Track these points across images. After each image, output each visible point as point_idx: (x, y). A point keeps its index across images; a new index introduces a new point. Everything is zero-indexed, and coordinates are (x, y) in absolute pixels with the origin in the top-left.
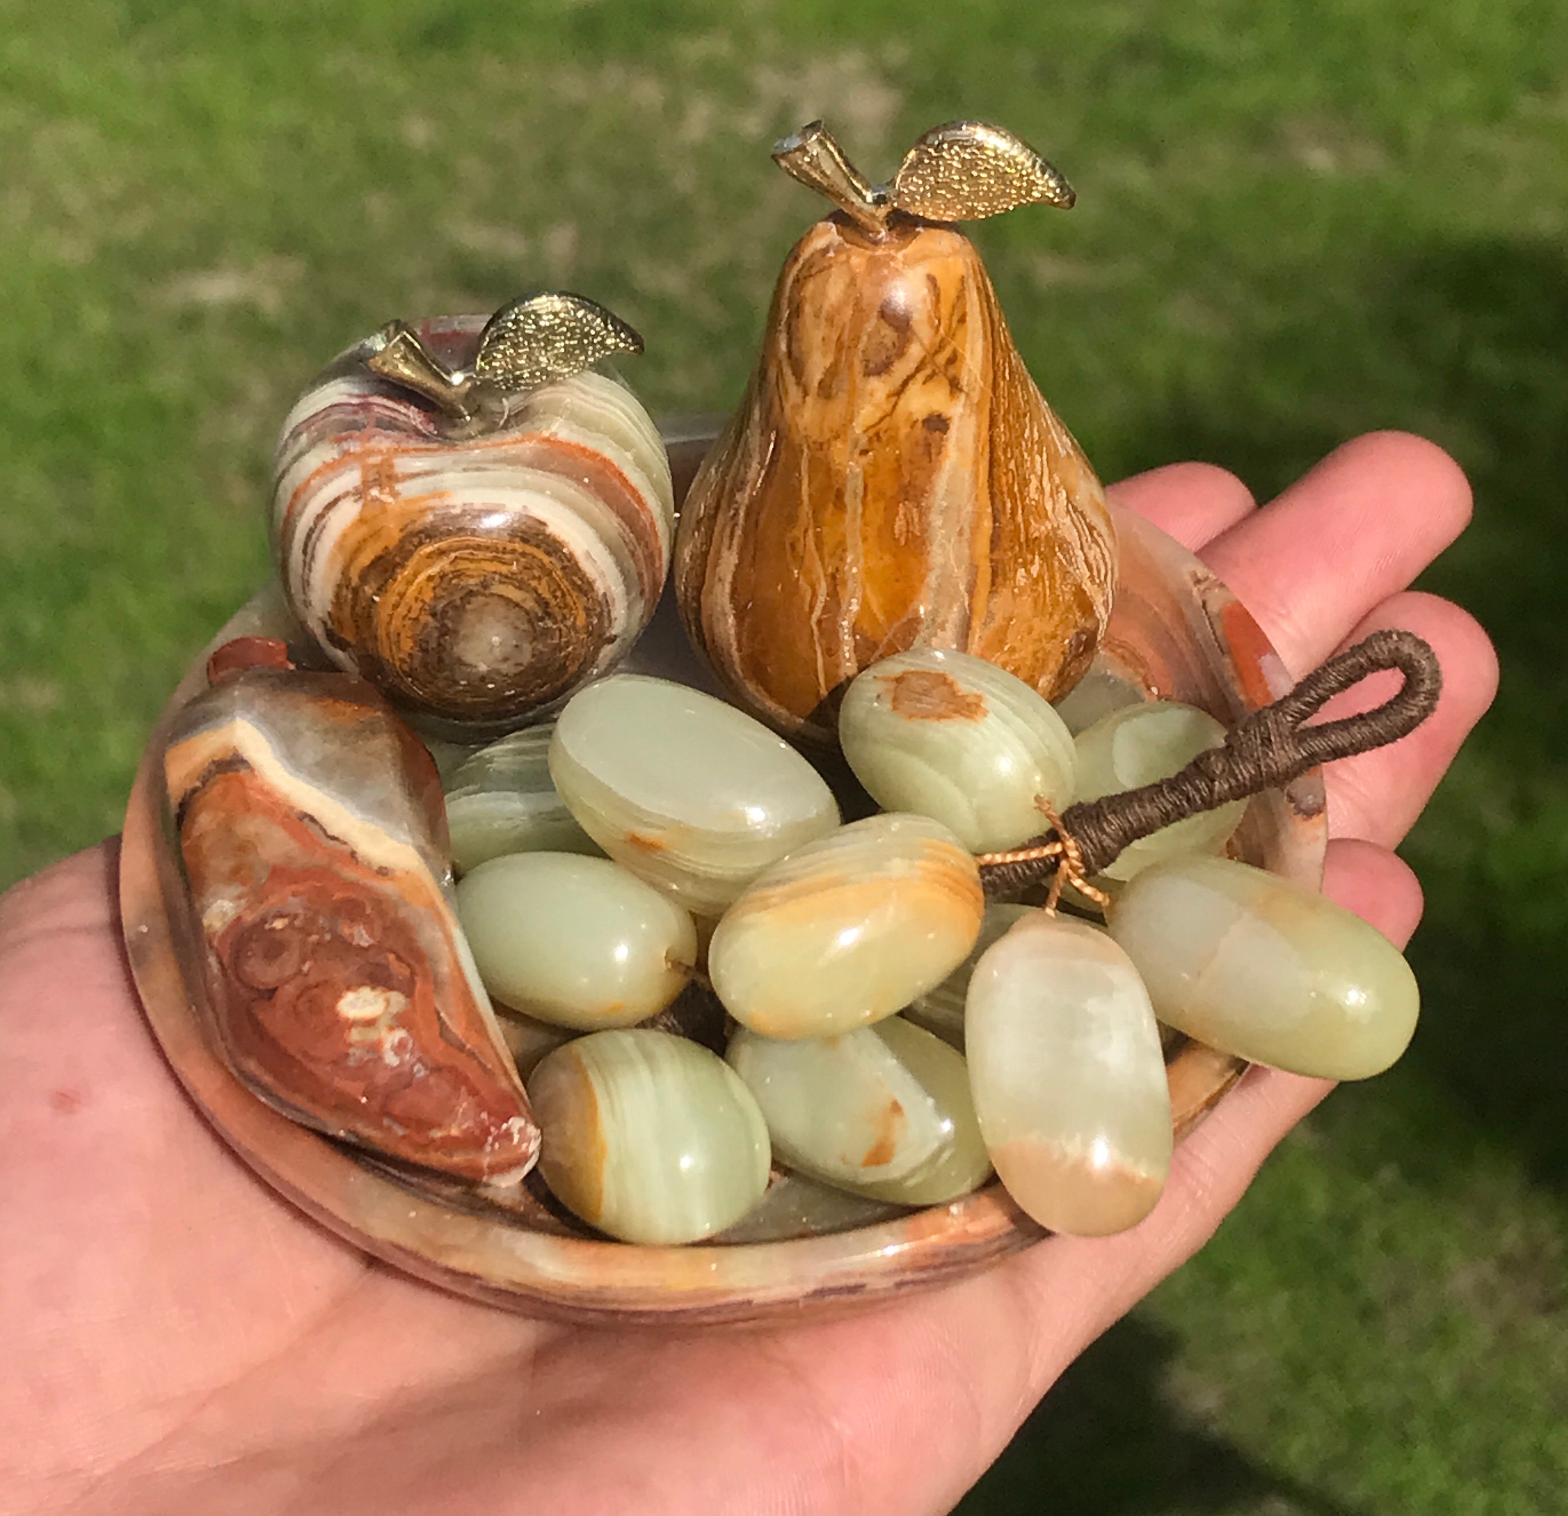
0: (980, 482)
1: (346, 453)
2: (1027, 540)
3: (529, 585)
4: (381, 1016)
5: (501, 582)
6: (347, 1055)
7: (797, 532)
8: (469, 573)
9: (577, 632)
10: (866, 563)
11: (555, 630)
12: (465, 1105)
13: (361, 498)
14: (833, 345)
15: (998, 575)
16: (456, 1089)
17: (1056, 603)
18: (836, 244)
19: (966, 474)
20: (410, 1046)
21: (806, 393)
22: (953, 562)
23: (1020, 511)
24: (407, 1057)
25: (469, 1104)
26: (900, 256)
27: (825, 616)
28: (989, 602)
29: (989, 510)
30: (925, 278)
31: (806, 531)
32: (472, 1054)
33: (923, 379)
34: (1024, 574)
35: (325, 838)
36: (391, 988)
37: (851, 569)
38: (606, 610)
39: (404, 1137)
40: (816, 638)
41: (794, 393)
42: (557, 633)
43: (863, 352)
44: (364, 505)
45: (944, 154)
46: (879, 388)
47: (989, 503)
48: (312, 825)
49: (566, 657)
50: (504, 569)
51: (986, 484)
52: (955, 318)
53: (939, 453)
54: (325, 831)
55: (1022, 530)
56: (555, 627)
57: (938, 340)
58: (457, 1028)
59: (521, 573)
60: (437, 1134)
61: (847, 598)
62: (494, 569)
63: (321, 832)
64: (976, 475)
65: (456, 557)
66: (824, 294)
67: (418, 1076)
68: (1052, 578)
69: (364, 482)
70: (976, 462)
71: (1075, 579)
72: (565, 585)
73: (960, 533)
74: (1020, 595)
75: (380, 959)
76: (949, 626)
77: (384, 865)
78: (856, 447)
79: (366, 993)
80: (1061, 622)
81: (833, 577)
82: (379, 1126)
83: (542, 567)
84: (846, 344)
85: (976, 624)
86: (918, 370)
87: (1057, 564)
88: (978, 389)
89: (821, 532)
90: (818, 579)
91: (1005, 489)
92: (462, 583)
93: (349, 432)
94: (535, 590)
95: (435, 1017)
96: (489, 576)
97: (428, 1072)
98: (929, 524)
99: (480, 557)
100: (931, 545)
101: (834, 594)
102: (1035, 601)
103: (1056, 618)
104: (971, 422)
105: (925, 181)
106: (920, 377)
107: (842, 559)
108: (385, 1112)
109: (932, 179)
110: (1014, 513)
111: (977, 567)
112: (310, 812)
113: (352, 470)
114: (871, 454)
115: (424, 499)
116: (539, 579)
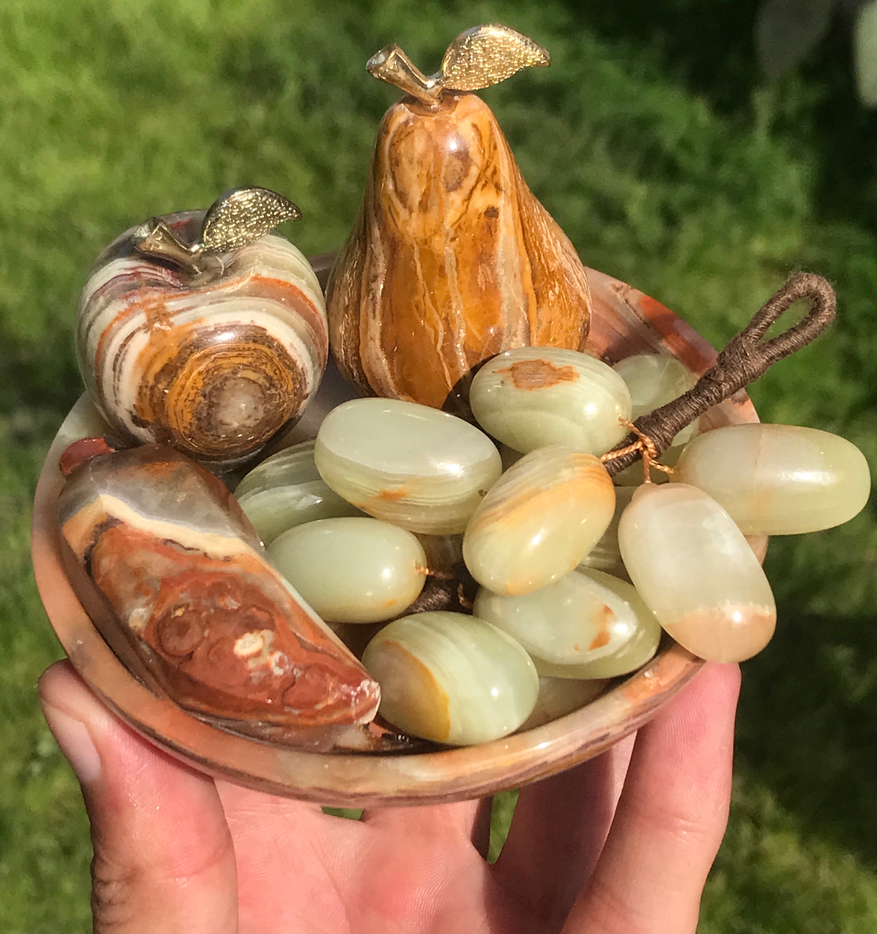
0: (520, 245)
1: (134, 304)
2: (549, 273)
3: (260, 369)
4: (262, 648)
5: (244, 369)
6: (251, 678)
7: (418, 298)
8: (224, 366)
9: (288, 394)
10: (465, 306)
11: (276, 395)
12: (331, 684)
13: (149, 330)
14: (425, 179)
15: (539, 297)
16: (323, 677)
17: (571, 308)
18: (412, 118)
19: (512, 240)
20: (286, 659)
21: (411, 212)
22: (514, 295)
23: (542, 257)
24: (287, 667)
25: (334, 683)
26: (453, 115)
27: (445, 344)
28: (537, 314)
29: (528, 259)
30: (471, 127)
31: (424, 295)
32: (323, 652)
33: (481, 187)
34: (552, 294)
35: (183, 550)
36: (261, 629)
37: (456, 312)
38: (303, 378)
39: (300, 715)
40: (442, 358)
41: (403, 213)
42: (278, 397)
43: (444, 178)
44: (152, 334)
45: (472, 47)
46: (456, 198)
47: (526, 256)
48: (174, 545)
49: (283, 410)
50: (245, 361)
51: (523, 244)
52: (492, 147)
53: (496, 231)
54: (183, 547)
55: (546, 268)
56: (276, 393)
57: (485, 162)
58: (309, 640)
59: (255, 362)
60: (320, 706)
61: (457, 330)
62: (239, 362)
63: (181, 548)
64: (517, 240)
65: (215, 358)
66: (413, 148)
67: (297, 676)
68: (566, 293)
69: (149, 320)
70: (516, 232)
71: (576, 292)
72: (281, 365)
73: (515, 276)
74: (553, 306)
75: (248, 613)
76: (519, 333)
77: (226, 555)
78: (447, 238)
79: (248, 637)
80: (575, 318)
81: (446, 319)
82: (283, 713)
83: (267, 356)
84: (433, 176)
85: (533, 329)
86: (477, 182)
87: (566, 285)
88: (509, 188)
89: (433, 294)
90: (437, 323)
91: (533, 245)
92: (221, 373)
93: (132, 291)
94: (265, 372)
95: (293, 636)
96: (236, 366)
97: (303, 672)
98: (497, 275)
99: (230, 355)
100: (500, 287)
101: (449, 330)
102: (561, 308)
103: (573, 316)
104: (509, 209)
105: (462, 67)
106: (479, 186)
107: (450, 308)
108: (284, 704)
109: (466, 64)
110: (540, 259)
111: (527, 294)
112: (169, 538)
113: (139, 314)
114: (457, 239)
115: (188, 325)
116: (266, 364)
